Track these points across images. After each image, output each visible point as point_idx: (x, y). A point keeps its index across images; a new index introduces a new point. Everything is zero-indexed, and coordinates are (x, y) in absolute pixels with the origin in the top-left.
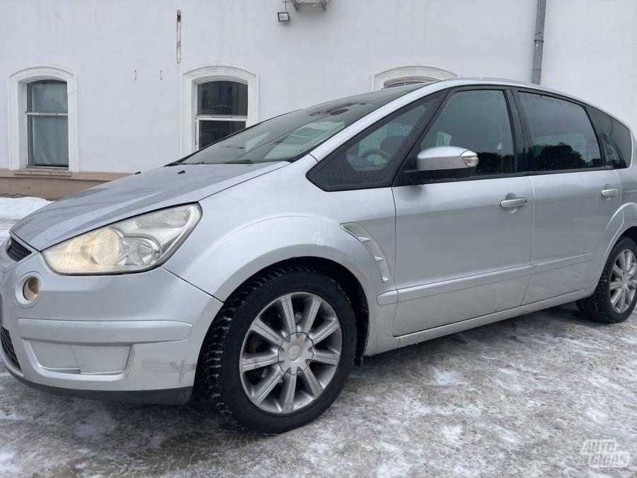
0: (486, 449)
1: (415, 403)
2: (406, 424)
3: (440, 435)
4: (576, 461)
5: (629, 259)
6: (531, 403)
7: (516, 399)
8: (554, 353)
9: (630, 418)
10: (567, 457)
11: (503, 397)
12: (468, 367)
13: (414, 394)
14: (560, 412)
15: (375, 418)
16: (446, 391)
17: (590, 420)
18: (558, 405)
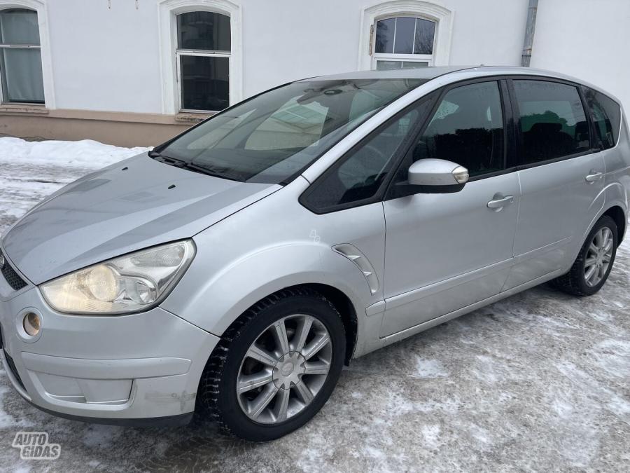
0: (461, 451)
1: (398, 398)
2: (389, 423)
3: (420, 436)
4: (540, 464)
5: (606, 235)
6: (503, 396)
7: (489, 392)
8: (527, 335)
9: (592, 411)
10: (533, 459)
11: (478, 390)
12: (448, 355)
13: (397, 387)
14: (529, 407)
15: (361, 418)
16: (427, 386)
17: (556, 415)
18: (528, 399)
